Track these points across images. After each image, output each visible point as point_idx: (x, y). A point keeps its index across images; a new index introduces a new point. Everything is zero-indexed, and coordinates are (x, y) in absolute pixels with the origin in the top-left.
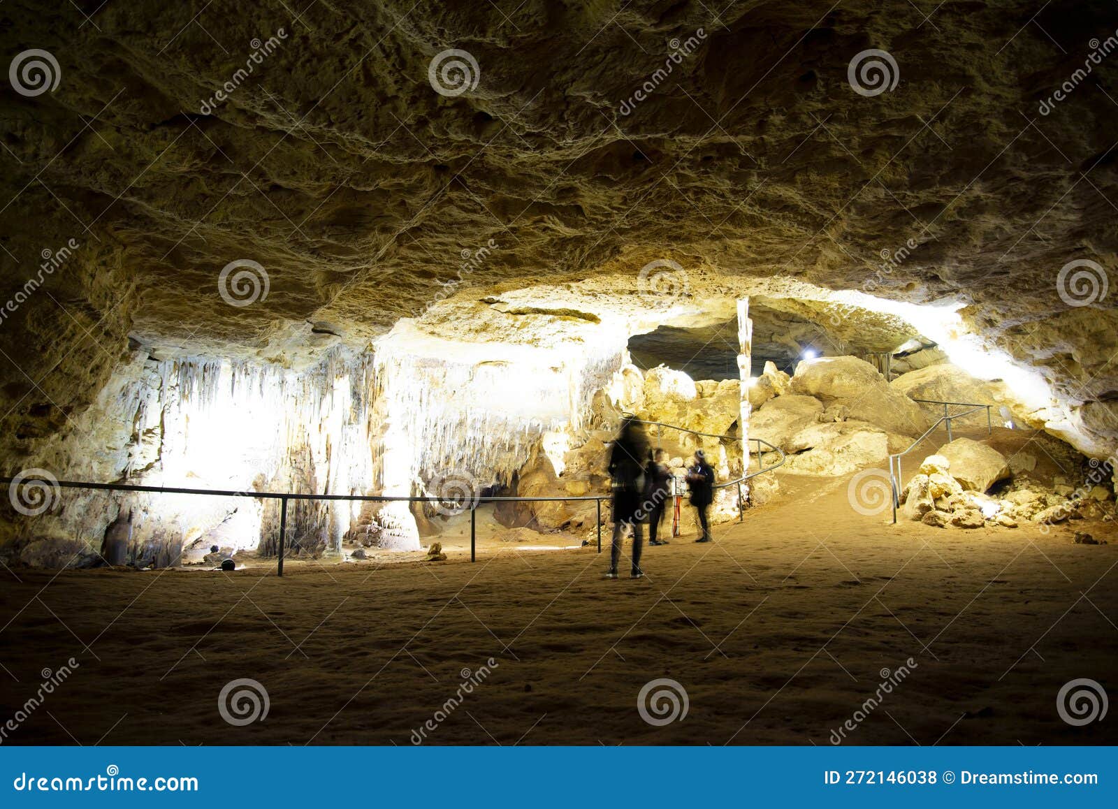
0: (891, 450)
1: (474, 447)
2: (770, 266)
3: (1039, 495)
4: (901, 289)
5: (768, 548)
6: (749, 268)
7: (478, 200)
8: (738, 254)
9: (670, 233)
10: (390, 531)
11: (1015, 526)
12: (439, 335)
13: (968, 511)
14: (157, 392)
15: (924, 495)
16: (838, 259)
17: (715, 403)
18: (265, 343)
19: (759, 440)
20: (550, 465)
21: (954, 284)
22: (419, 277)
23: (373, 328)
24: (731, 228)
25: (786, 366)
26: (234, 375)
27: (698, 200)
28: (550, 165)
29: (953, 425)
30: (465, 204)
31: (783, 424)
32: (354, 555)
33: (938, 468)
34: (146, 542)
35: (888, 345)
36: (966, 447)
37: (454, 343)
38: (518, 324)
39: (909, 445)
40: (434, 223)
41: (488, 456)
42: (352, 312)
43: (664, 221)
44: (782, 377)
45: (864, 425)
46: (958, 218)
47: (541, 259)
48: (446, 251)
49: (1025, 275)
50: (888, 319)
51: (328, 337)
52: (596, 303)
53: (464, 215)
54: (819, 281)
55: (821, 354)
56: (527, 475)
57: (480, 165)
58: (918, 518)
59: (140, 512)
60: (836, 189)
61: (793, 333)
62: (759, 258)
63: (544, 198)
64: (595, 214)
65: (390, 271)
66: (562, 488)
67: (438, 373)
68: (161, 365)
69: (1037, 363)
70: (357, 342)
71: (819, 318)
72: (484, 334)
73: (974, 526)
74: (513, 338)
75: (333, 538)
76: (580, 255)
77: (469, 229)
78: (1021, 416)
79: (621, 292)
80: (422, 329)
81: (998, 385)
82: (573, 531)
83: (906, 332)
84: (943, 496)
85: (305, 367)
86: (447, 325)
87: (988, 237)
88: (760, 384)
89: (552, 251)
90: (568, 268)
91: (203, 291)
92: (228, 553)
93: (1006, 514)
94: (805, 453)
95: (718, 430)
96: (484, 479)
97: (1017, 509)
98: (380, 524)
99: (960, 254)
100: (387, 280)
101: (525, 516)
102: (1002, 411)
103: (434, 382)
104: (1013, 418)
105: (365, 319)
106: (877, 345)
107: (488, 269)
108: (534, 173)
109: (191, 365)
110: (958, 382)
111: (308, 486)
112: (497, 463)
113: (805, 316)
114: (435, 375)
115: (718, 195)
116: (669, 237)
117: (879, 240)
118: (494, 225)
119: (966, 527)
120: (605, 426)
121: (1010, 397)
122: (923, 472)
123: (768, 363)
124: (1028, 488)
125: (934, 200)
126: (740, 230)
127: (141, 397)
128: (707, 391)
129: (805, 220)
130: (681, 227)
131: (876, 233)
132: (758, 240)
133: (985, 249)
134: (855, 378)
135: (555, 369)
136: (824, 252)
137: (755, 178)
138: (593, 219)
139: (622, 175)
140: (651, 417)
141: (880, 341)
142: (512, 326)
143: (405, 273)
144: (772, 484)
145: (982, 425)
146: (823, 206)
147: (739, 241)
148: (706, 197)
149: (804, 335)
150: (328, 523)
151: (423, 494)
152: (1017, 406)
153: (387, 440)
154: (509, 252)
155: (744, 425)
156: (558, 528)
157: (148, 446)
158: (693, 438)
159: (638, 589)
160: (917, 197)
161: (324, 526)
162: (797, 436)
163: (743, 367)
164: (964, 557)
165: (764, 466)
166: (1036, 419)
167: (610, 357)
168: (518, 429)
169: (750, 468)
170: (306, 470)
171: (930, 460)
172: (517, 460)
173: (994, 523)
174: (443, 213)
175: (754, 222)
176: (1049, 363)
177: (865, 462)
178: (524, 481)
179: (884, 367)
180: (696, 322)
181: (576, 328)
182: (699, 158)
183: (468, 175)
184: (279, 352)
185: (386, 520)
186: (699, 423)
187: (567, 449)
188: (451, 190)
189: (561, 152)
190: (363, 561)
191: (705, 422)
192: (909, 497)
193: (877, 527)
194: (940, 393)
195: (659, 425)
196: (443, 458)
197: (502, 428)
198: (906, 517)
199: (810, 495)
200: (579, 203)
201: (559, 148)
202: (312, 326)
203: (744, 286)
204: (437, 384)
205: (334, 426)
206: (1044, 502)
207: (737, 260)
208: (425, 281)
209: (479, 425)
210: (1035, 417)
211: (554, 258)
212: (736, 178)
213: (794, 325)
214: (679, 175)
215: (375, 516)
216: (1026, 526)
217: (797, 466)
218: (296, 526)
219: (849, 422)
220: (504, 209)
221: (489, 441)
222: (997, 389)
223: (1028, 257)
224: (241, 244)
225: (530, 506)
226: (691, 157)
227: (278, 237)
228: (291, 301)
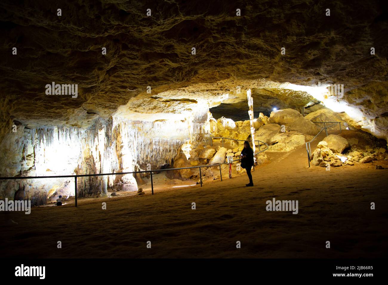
0: (306, 141)
1: (156, 151)
2: (256, 75)
3: (361, 153)
4: (306, 81)
5: (264, 180)
6: (248, 76)
7: (135, 53)
8: (243, 71)
9: (215, 64)
10: (126, 184)
11: (353, 165)
12: (138, 112)
13: (336, 160)
14: (31, 141)
15: (319, 156)
16: (281, 70)
17: (242, 129)
18: (68, 119)
19: (258, 141)
20: (185, 156)
21: (325, 75)
22: (121, 88)
23: (109, 110)
24: (238, 60)
25: (267, 114)
26: (58, 132)
27: (224, 48)
28: (159, 36)
29: (328, 130)
30: (130, 56)
31: (267, 134)
32: (112, 195)
33: (324, 146)
34: (32, 196)
35: (302, 104)
36: (333, 137)
37: (144, 114)
38: (167, 105)
39: (312, 139)
40: (121, 65)
41: (162, 154)
42: (100, 105)
43: (212, 59)
44: (266, 118)
45: (296, 132)
46: (326, 47)
47: (166, 78)
48: (129, 77)
49: (352, 71)
50: (302, 95)
51: (94, 115)
52: (195, 95)
53: (131, 61)
54: (275, 80)
55: (279, 109)
56: (177, 160)
57: (132, 38)
58: (317, 165)
59: (28, 186)
60: (276, 38)
61: (269, 102)
62: (252, 72)
63: (161, 51)
64: (183, 56)
65: (109, 87)
66: (189, 164)
67: (140, 125)
68: (31, 130)
69: (357, 104)
70: (105, 116)
71: (278, 96)
72: (155, 110)
73: (338, 166)
74: (166, 111)
75: (104, 189)
76: (182, 75)
77: (135, 67)
78: (352, 125)
79: (203, 91)
80: (131, 110)
81: (343, 114)
82: (194, 179)
83: (309, 99)
84: (326, 156)
85: (87, 127)
86: (141, 108)
87: (337, 55)
88: (257, 121)
89: (170, 74)
90: (178, 81)
91: (37, 100)
92: (65, 198)
93: (350, 161)
94: (275, 144)
95: (244, 138)
96: (161, 163)
97: (353, 158)
98: (122, 182)
99: (327, 63)
100: (109, 91)
101: (177, 175)
102: (345, 124)
103: (139, 129)
104: (349, 126)
105: (106, 107)
106: (299, 104)
107: (147, 83)
108: (154, 40)
109: (42, 129)
110: (328, 115)
111: (93, 171)
112: (165, 156)
113: (272, 96)
114: (139, 126)
115: (231, 45)
116: (215, 66)
117: (295, 59)
118: (144, 64)
119: (335, 166)
120: (204, 140)
121: (348, 118)
122: (318, 148)
123: (260, 113)
124: (356, 150)
125: (316, 40)
126: (242, 61)
127: (24, 143)
128: (240, 125)
129: (266, 53)
130: (219, 61)
131: (294, 56)
132: (250, 65)
133: (337, 60)
134: (292, 116)
135: (183, 121)
136: (276, 68)
137: (244, 36)
138: (183, 59)
139: (190, 38)
140: (220, 136)
141: (300, 103)
142: (165, 106)
143: (116, 87)
144: (264, 156)
145: (338, 130)
146: (272, 46)
147: (243, 66)
148: (226, 47)
149: (273, 103)
150: (101, 184)
151: (139, 170)
152: (351, 121)
153: (123, 151)
154: (153, 75)
155: (253, 136)
156: (189, 178)
157: (29, 161)
158: (235, 142)
159: (212, 202)
160: (309, 39)
161: (100, 185)
162: (272, 139)
163: (251, 115)
164: (336, 178)
165: (261, 150)
166: (358, 125)
167: (203, 115)
168: (172, 144)
169: (256, 151)
170: (92, 165)
171: (321, 143)
172: (173, 155)
173: (345, 164)
174: (123, 61)
175: (247, 57)
176: (362, 104)
177: (297, 146)
178: (176, 162)
179: (302, 111)
180: (234, 101)
181: (189, 105)
182: (220, 28)
183: (128, 43)
184: (75, 122)
185: (125, 180)
186: (237, 137)
187: (191, 150)
188: (122, 50)
189: (160, 27)
190: (115, 197)
191: (239, 136)
192: (314, 157)
193: (303, 169)
194: (322, 119)
195: (223, 138)
196: (145, 156)
197: (166, 144)
198: (313, 165)
199: (278, 159)
200: (176, 52)
201: (159, 25)
202: (86, 111)
203: (248, 85)
204: (140, 130)
205: (101, 148)
206: (363, 155)
207: (243, 73)
208: (124, 90)
209: (157, 143)
210: (358, 124)
211: (171, 77)
212: (237, 36)
213: (269, 100)
214: (213, 37)
215: (121, 180)
216: (357, 164)
217: (273, 149)
218: (90, 186)
219: (291, 132)
220: (146, 57)
221: (161, 149)
222: (343, 116)
223: (353, 62)
224: (44, 79)
225: (178, 171)
226: (216, 28)
227: (56, 75)
228: (72, 101)
